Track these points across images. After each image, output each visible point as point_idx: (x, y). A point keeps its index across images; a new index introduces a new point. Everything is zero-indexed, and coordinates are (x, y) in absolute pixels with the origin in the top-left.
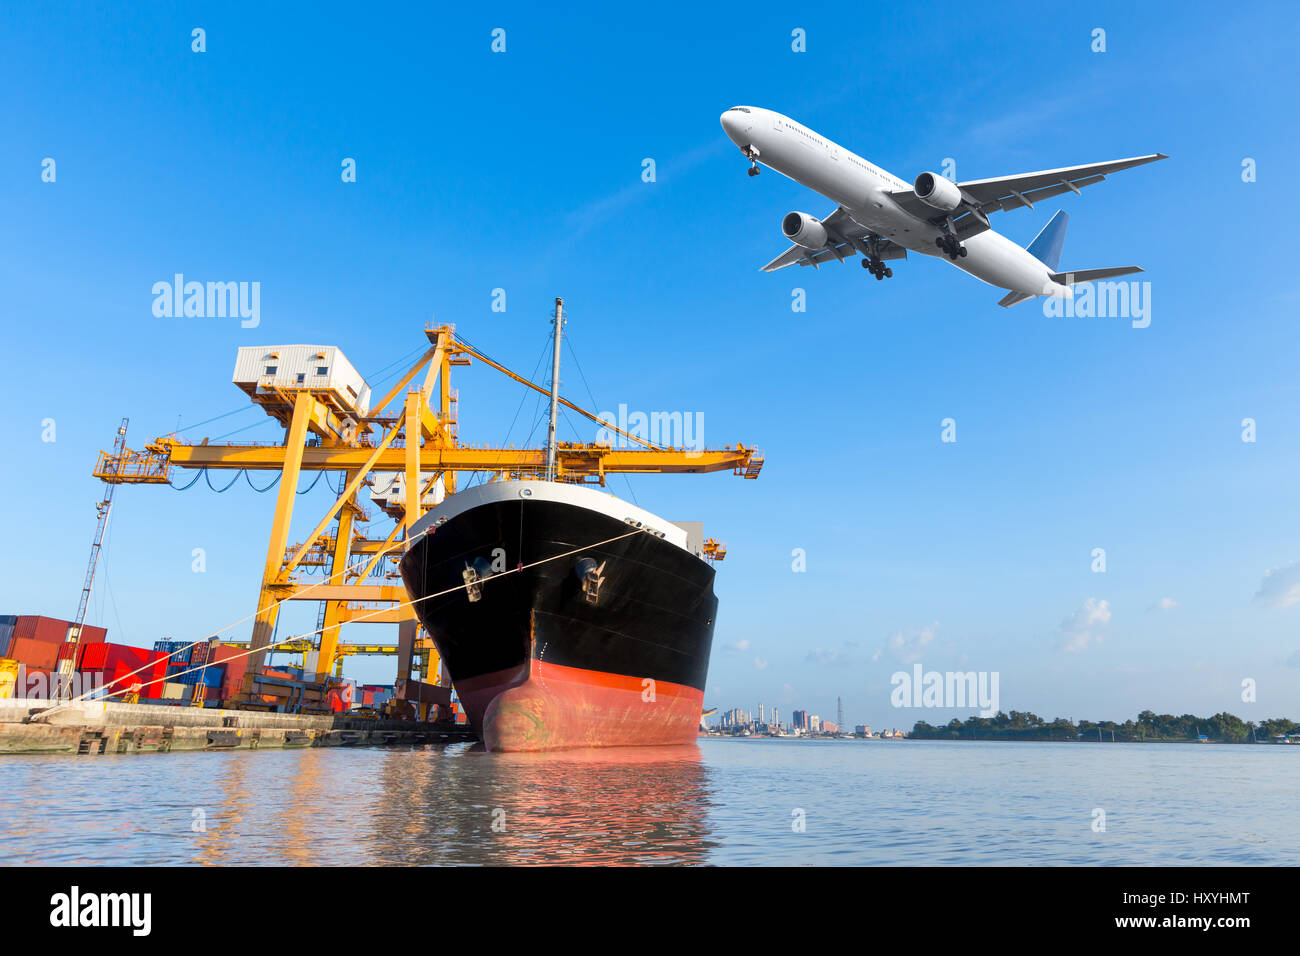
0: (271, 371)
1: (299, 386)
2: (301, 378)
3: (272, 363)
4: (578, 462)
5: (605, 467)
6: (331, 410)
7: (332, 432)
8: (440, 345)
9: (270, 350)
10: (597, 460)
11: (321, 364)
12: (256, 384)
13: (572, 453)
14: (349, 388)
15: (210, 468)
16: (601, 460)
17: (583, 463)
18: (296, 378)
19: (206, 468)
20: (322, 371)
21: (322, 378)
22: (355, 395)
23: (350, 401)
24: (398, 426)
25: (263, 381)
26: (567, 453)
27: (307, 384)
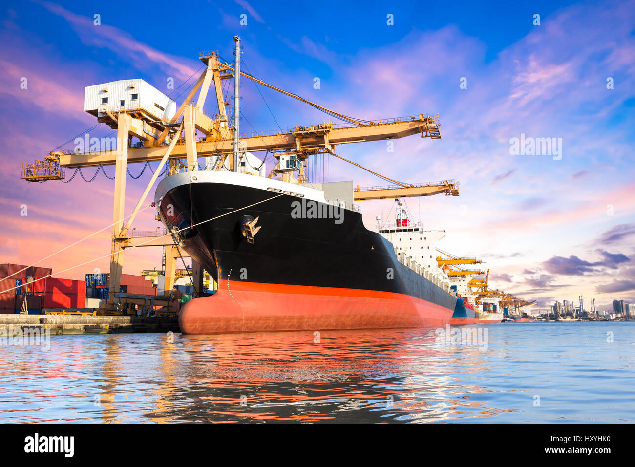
0: (105, 100)
1: (122, 109)
2: (123, 103)
3: (104, 95)
4: (311, 140)
5: (330, 141)
6: (145, 122)
7: (149, 137)
8: (210, 67)
9: (103, 86)
10: (323, 137)
11: (133, 92)
12: (97, 110)
13: (304, 134)
14: (156, 105)
15: (82, 167)
16: (325, 137)
17: (315, 140)
18: (119, 103)
19: (79, 168)
20: (135, 97)
21: (135, 101)
22: (162, 109)
23: (158, 114)
24: (180, 129)
25: (101, 108)
26: (300, 134)
27: (127, 107)
